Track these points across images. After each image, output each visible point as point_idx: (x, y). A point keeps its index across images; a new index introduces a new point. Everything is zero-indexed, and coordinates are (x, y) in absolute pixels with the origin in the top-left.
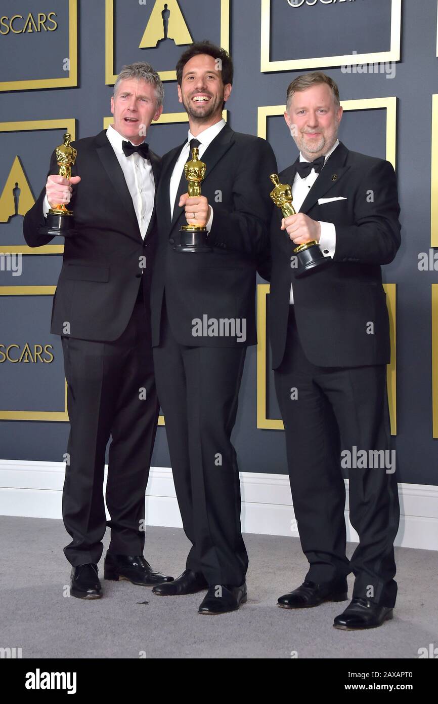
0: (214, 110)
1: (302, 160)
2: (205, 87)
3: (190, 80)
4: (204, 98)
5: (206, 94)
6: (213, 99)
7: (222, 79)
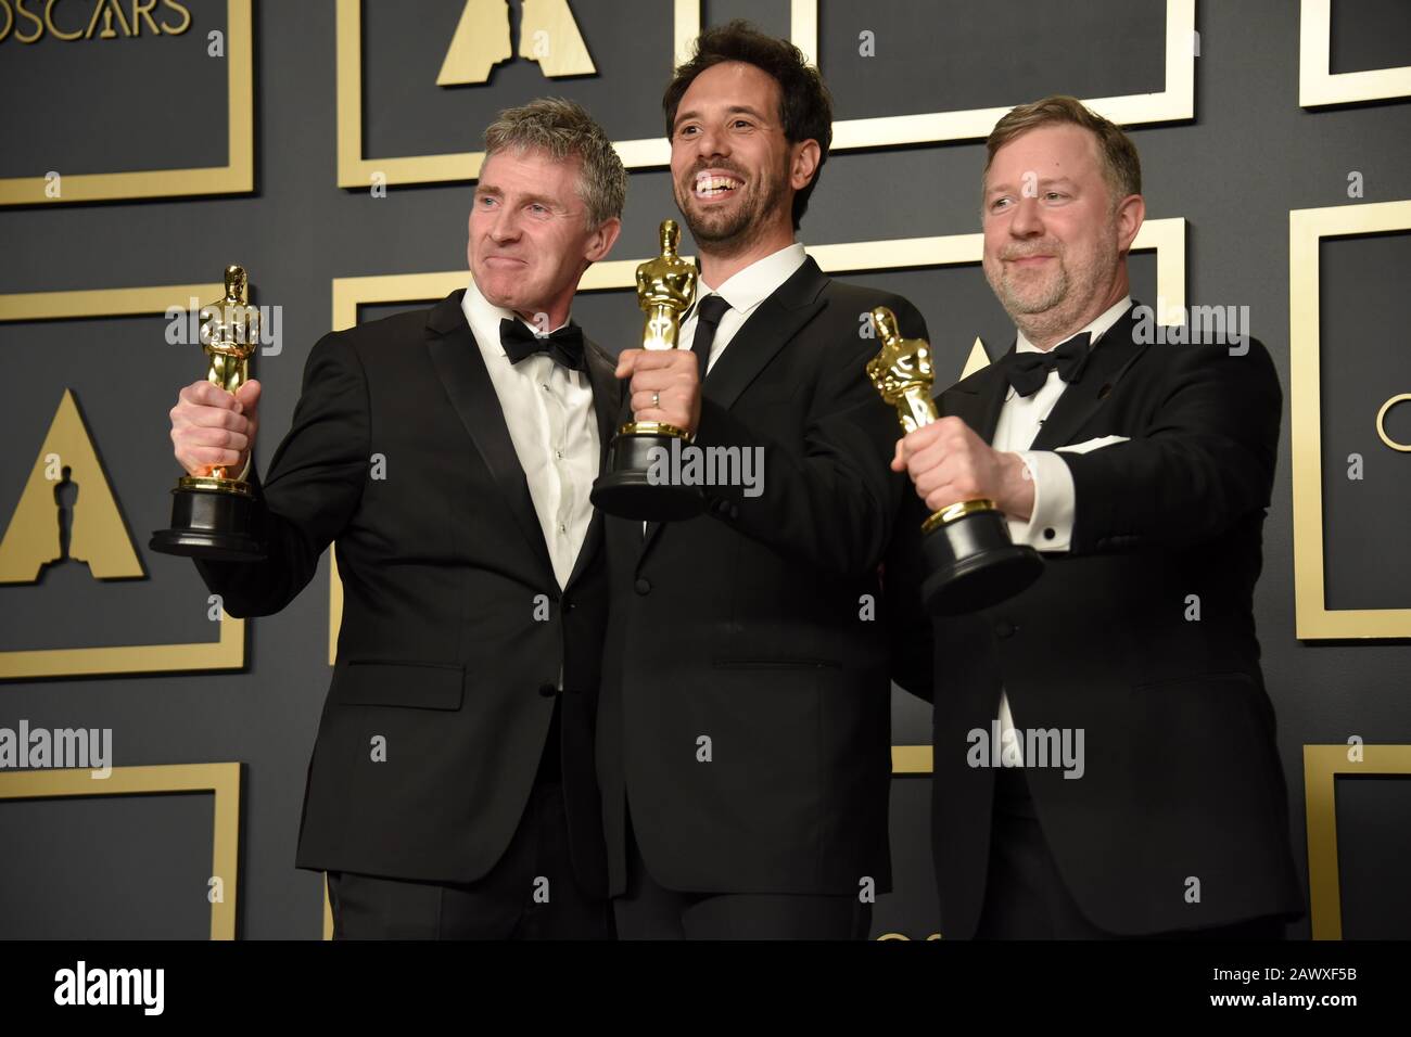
0: (757, 214)
1: (1024, 346)
2: (722, 151)
3: (686, 136)
4: (727, 182)
5: (729, 172)
6: (750, 184)
7: (783, 126)
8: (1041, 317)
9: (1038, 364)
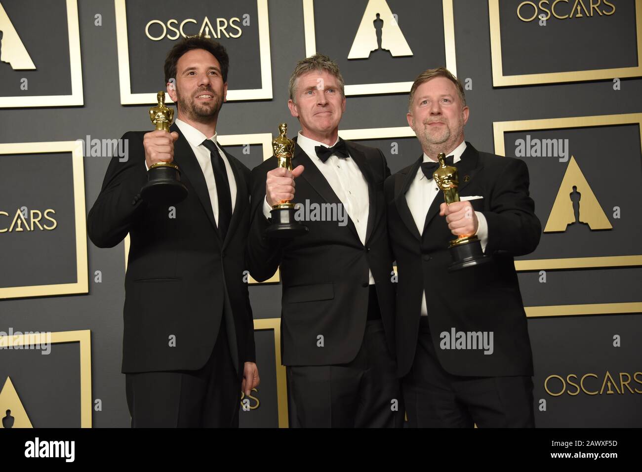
1: (427, 159)
3: (190, 75)
9: (434, 167)
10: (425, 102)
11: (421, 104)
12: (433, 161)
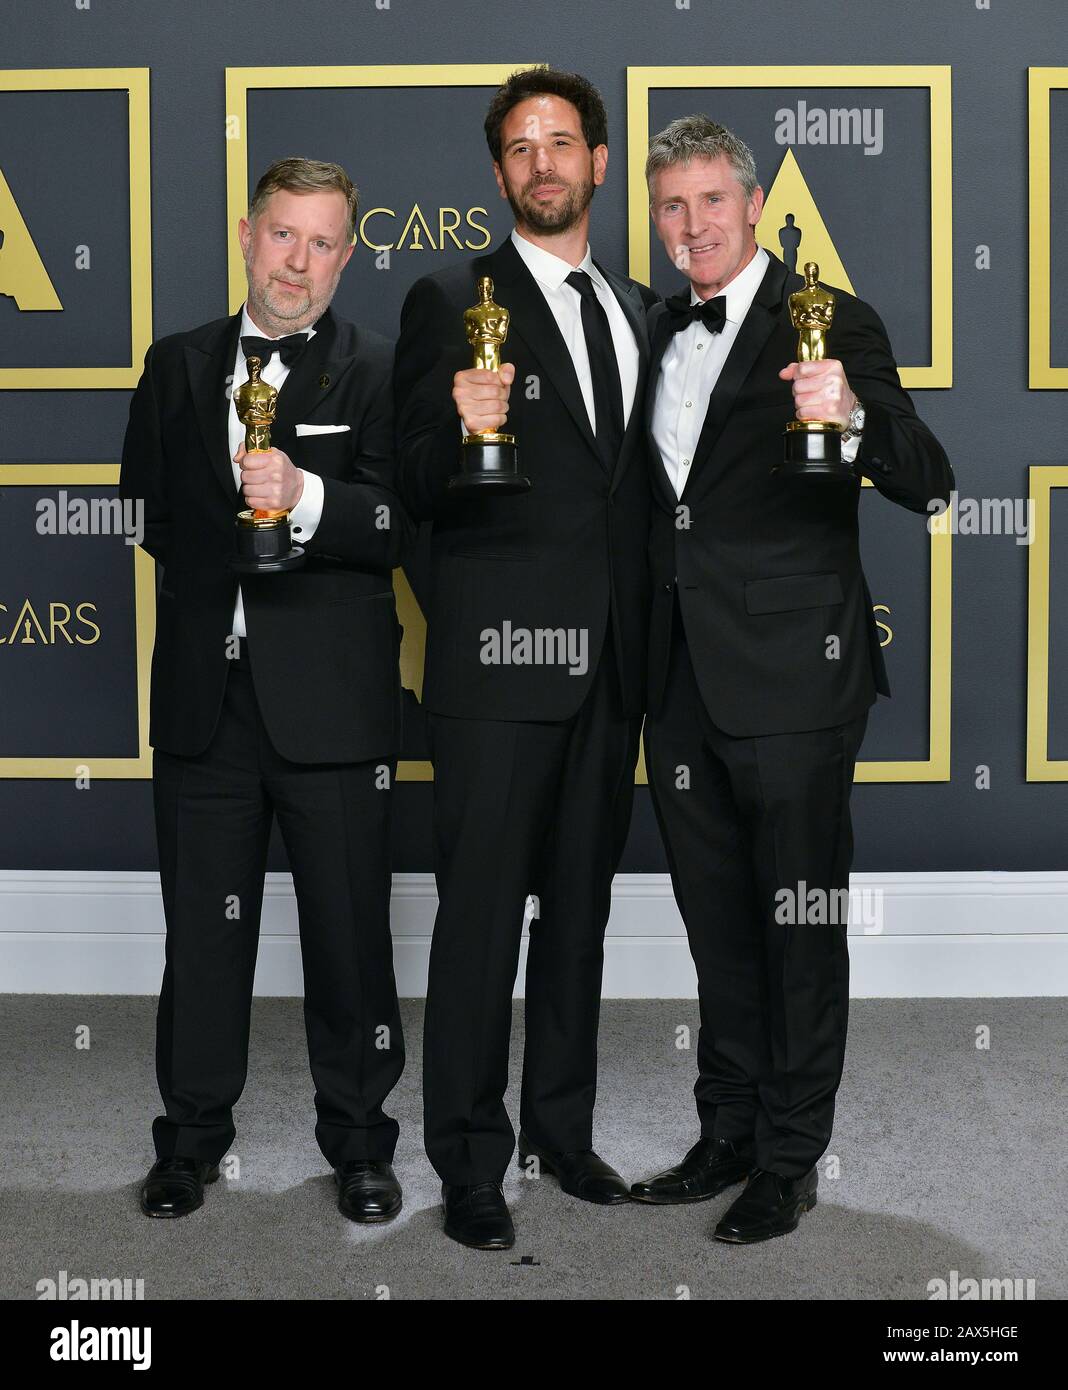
3: (518, 154)
7: (587, 140)
8: (285, 322)
9: (267, 348)
10: (283, 234)
11: (276, 233)
12: (265, 337)
